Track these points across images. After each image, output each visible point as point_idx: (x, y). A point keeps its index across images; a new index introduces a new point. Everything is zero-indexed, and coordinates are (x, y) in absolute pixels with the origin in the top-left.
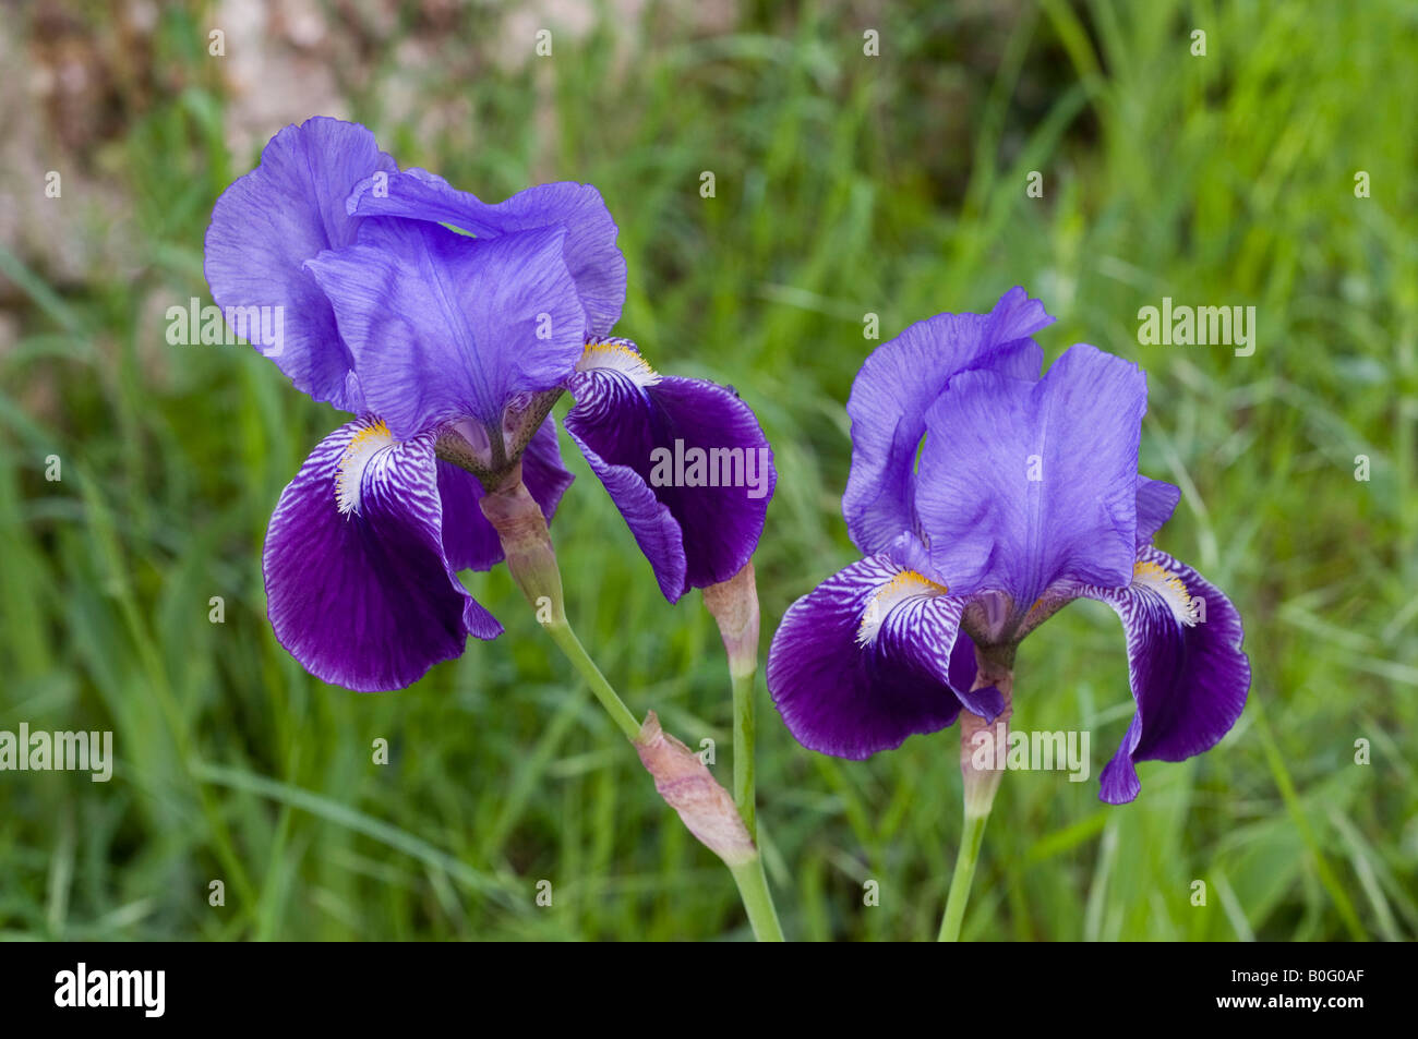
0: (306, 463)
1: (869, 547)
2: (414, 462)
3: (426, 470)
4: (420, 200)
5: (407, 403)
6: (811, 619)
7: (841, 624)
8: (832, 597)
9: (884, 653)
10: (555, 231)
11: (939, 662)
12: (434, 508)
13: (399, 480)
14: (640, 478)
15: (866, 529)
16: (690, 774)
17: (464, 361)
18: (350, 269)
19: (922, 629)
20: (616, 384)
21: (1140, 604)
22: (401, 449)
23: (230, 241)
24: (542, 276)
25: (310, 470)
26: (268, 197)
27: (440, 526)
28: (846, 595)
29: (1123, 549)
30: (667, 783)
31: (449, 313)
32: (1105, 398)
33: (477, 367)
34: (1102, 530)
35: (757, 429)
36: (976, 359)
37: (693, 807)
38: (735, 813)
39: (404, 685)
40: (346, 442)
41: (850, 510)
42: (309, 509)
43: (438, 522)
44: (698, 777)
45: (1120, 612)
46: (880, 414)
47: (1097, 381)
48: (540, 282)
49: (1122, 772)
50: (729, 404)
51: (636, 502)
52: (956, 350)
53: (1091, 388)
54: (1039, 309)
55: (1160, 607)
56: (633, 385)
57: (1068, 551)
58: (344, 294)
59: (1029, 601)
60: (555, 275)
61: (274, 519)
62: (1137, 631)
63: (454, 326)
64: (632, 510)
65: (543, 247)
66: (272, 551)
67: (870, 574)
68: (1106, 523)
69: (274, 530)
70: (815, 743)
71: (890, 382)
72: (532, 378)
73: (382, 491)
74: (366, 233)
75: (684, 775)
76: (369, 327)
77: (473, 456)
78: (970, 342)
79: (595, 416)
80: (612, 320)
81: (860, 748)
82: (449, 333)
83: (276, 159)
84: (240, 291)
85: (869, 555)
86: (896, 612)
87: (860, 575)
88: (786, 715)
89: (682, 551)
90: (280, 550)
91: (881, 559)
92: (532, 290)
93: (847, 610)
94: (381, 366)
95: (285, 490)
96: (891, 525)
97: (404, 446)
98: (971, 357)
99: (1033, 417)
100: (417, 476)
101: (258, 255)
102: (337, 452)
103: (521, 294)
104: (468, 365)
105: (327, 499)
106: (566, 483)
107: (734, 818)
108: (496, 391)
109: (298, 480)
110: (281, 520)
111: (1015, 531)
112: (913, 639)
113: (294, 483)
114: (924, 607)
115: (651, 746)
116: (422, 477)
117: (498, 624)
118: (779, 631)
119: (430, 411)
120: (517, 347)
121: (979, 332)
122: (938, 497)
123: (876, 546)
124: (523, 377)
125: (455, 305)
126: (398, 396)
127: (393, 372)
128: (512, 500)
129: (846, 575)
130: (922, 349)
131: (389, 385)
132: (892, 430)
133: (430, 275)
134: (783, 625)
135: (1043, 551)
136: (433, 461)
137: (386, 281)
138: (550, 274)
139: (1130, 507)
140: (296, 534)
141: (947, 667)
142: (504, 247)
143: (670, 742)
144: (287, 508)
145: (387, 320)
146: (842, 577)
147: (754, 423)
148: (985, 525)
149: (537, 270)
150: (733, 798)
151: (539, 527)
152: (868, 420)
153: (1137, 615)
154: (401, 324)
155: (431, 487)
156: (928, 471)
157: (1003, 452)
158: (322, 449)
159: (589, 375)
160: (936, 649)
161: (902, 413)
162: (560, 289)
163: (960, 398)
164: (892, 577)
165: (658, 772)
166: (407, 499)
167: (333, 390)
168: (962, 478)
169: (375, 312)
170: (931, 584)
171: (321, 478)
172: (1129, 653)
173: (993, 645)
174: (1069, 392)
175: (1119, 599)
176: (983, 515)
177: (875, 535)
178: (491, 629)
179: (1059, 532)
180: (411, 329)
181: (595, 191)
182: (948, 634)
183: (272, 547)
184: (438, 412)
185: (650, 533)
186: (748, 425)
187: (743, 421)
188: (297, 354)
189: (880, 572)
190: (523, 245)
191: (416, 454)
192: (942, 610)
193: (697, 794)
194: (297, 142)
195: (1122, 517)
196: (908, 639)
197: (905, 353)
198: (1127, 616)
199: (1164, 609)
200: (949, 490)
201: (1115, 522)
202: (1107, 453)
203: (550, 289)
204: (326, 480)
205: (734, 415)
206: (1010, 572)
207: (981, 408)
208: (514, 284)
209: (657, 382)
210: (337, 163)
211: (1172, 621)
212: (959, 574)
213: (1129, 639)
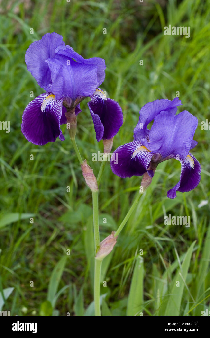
0: (36, 98)
1: (136, 139)
2: (58, 104)
3: (60, 106)
4: (71, 54)
5: (60, 93)
6: (122, 150)
7: (128, 152)
8: (127, 147)
9: (135, 160)
10: (95, 66)
11: (146, 165)
12: (60, 114)
13: (54, 107)
14: (99, 117)
15: (136, 135)
16: (90, 173)
17: (72, 87)
18: (54, 64)
19: (144, 158)
20: (99, 98)
21: (185, 162)
22: (56, 101)
23: (31, 52)
24: (91, 75)
25: (36, 100)
26: (41, 45)
27: (60, 118)
28: (130, 147)
29: (186, 152)
30: (85, 174)
31: (72, 77)
32: (189, 122)
33: (74, 90)
34: (183, 148)
35: (121, 112)
36: (166, 109)
37: (89, 179)
38: (96, 182)
39: (43, 145)
40: (45, 97)
41: (135, 131)
42: (34, 107)
43: (60, 117)
44: (91, 174)
45: (181, 163)
46: (145, 115)
47: (188, 119)
48: (91, 76)
49: (173, 193)
50: (117, 106)
51: (97, 121)
52: (163, 106)
53: (186, 120)
54: (180, 102)
55: (188, 164)
56: (102, 99)
57: (175, 150)
58: (52, 69)
59: (165, 157)
60: (94, 76)
61: (26, 108)
62: (184, 168)
63: (72, 80)
64: (96, 123)
65: (92, 69)
66: (25, 114)
67: (136, 144)
68: (184, 146)
69: (26, 110)
70: (116, 173)
71: (149, 109)
72: (85, 94)
73: (50, 108)
74: (57, 57)
75: (89, 173)
76: (56, 77)
77: (67, 104)
78: (166, 106)
79: (94, 103)
80: (99, 84)
81: (124, 176)
82: (71, 81)
83: (44, 39)
84: (31, 62)
85: (136, 141)
86: (139, 153)
87: (134, 144)
88: (112, 167)
89: (103, 132)
90: (26, 114)
91: (138, 142)
92: (89, 77)
93: (130, 150)
94: (57, 85)
95: (30, 102)
96: (141, 136)
97: (57, 101)
98: (165, 108)
99: (174, 123)
100: (58, 107)
101: (36, 56)
102: (42, 98)
103: (87, 77)
104: (73, 88)
105: (38, 106)
106: (80, 112)
107: (96, 183)
108: (77, 94)
109: (33, 101)
110: (28, 108)
111: (166, 143)
112: (142, 159)
113: (32, 102)
114: (145, 154)
115: (84, 166)
116: (59, 108)
117: (64, 138)
118: (115, 151)
119: (63, 95)
120: (83, 87)
121: (168, 104)
122: (154, 134)
123: (138, 139)
124: (82, 93)
125: (73, 76)
126: (59, 91)
127: (59, 86)
128: (72, 114)
129: (131, 144)
130: (157, 104)
131: (58, 89)
132: (147, 118)
133: (69, 69)
134: (116, 150)
135: (171, 149)
136: (62, 105)
137: (60, 68)
138: (93, 75)
139: (190, 145)
140: (30, 112)
141: (147, 166)
142: (84, 67)
143: (88, 166)
144: (29, 106)
145: (60, 76)
146: (130, 144)
147: (121, 111)
148: (161, 141)
149: (91, 73)
150: (97, 179)
151: (75, 120)
152: (143, 115)
153: (184, 165)
154: (62, 77)
155: (60, 110)
156: (153, 129)
157: (167, 128)
158: (40, 97)
159: (95, 95)
160: (146, 162)
161: (149, 115)
162: (94, 78)
163: (162, 115)
164: (140, 146)
165: (84, 171)
166: (55, 111)
167: (44, 86)
168: (159, 131)
169: (58, 74)
170: (147, 149)
171: (38, 102)
172: (181, 171)
173: (154, 163)
174: (182, 120)
175: (182, 161)
176: (161, 139)
177: (138, 137)
178: (63, 139)
179: (174, 146)
180: (64, 79)
181: (104, 60)
182: (149, 160)
183: (25, 113)
184: (64, 96)
185: (98, 128)
186: (120, 111)
187: (119, 110)
188: (40, 77)
189: (138, 145)
190: (88, 67)
191: (59, 103)
192: (149, 155)
193: (90, 177)
194: (49, 36)
195: (187, 146)
196: (141, 159)
197: (153, 105)
198: (182, 164)
199: (189, 164)
200: (156, 133)
201: (186, 147)
202: (187, 133)
203: (92, 78)
204: (39, 103)
205: (118, 108)
206: (163, 151)
207: (165, 118)
208: (86, 75)
209: (106, 99)
210: (55, 42)
211: (190, 167)
212: (154, 149)
213: (182, 169)
